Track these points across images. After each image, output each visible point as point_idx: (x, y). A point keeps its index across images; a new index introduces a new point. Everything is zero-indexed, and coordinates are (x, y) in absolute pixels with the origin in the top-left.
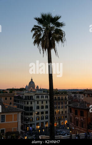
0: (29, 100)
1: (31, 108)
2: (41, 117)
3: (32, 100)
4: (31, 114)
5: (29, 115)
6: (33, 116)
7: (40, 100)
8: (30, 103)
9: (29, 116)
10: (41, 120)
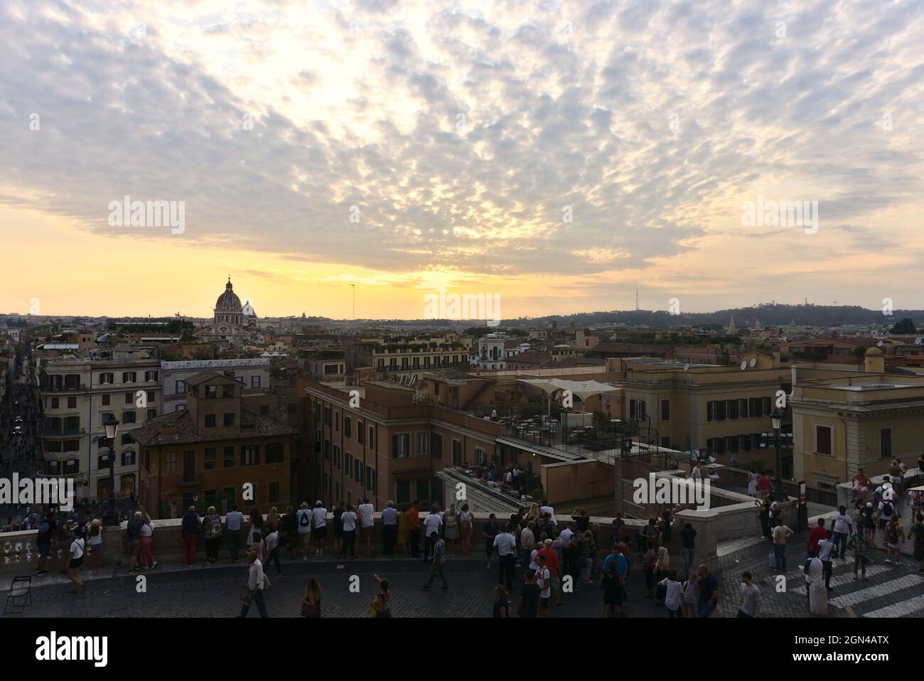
0: (60, 390)
1: (73, 422)
2: (123, 455)
3: (78, 389)
4: (74, 445)
5: (60, 451)
6: (81, 454)
7: (118, 391)
8: (63, 403)
9: (62, 456)
10: (123, 464)
